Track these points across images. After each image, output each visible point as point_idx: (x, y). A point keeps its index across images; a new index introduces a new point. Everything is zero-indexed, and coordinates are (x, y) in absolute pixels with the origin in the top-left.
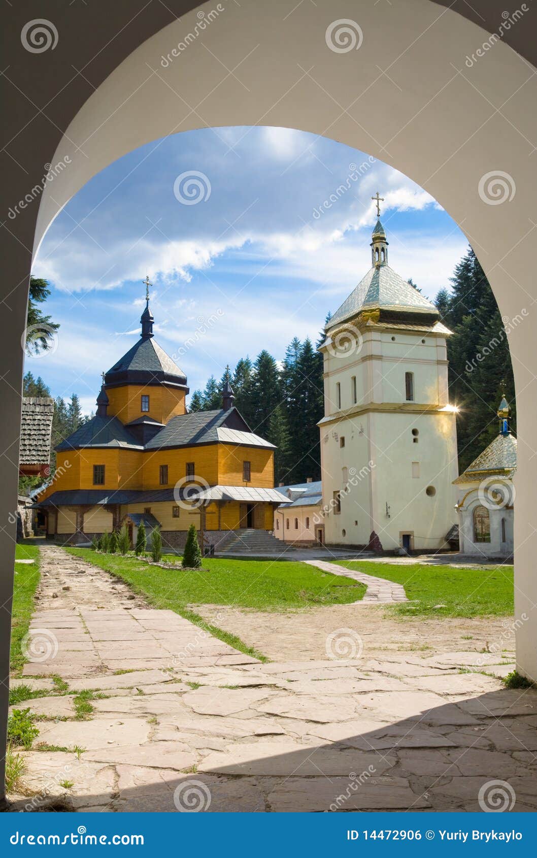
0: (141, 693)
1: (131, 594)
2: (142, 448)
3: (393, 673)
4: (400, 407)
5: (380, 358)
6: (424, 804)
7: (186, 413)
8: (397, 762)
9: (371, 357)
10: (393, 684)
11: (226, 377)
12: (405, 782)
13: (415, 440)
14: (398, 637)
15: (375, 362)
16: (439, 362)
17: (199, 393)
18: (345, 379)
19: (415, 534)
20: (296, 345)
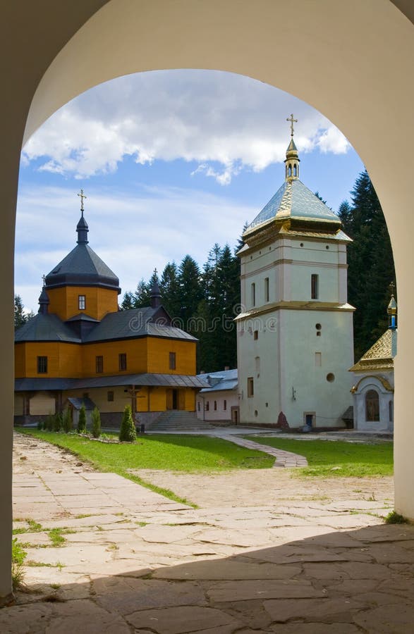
0: (101, 529)
1: (79, 462)
2: (80, 341)
3: (298, 514)
4: (306, 305)
5: (290, 262)
6: (323, 595)
7: (119, 311)
8: (302, 571)
9: (282, 261)
10: (299, 522)
11: (154, 279)
12: (309, 583)
13: (318, 334)
14: (303, 491)
15: (286, 266)
16: (340, 266)
17: (130, 293)
18: (259, 280)
19: (317, 414)
20: (217, 250)
